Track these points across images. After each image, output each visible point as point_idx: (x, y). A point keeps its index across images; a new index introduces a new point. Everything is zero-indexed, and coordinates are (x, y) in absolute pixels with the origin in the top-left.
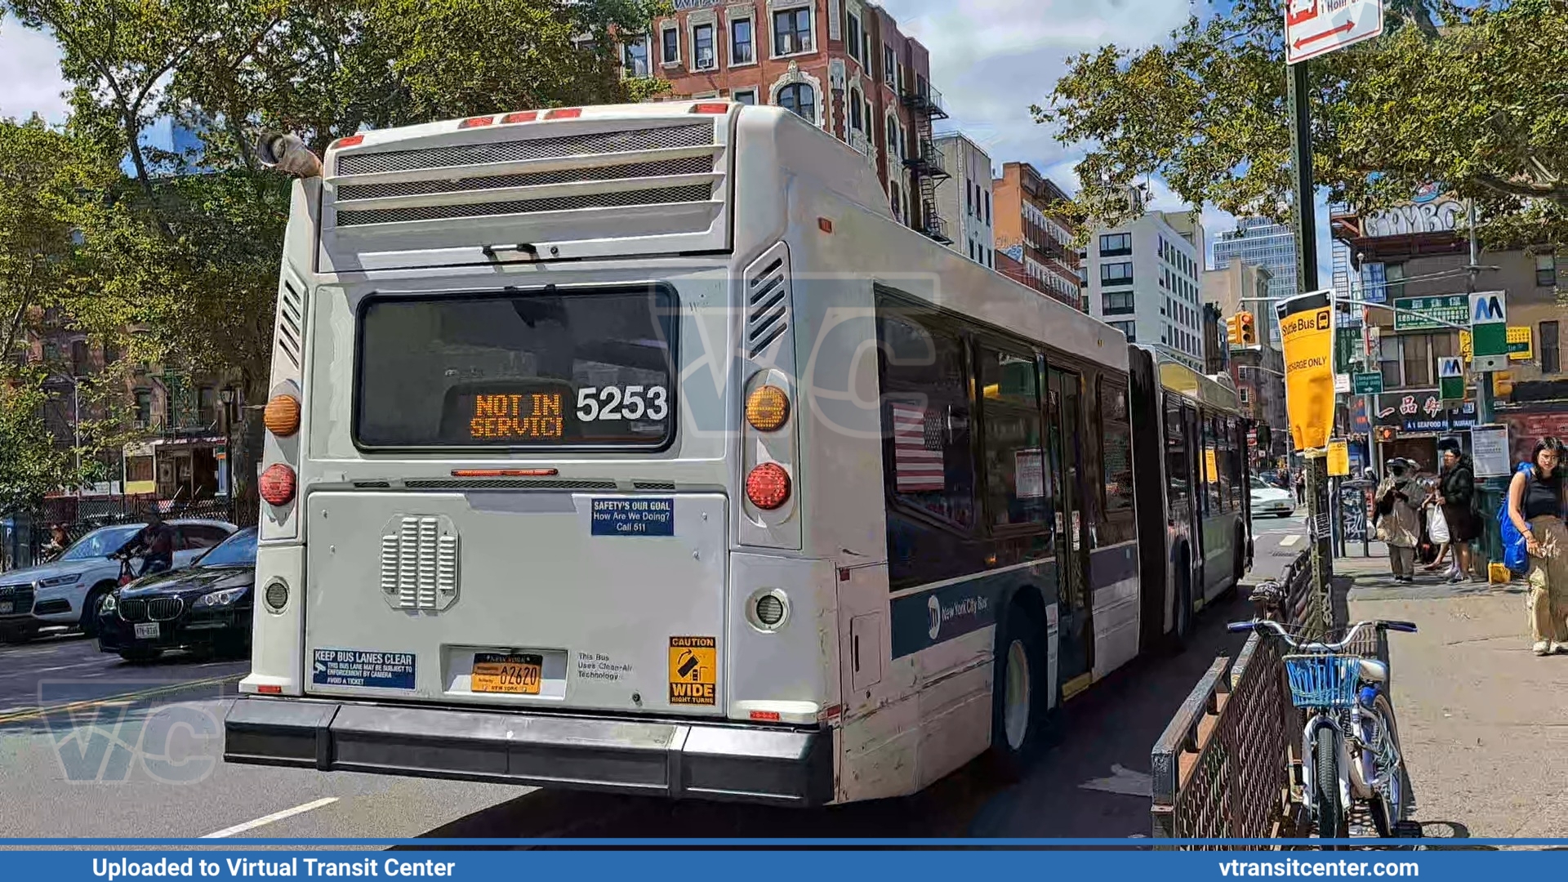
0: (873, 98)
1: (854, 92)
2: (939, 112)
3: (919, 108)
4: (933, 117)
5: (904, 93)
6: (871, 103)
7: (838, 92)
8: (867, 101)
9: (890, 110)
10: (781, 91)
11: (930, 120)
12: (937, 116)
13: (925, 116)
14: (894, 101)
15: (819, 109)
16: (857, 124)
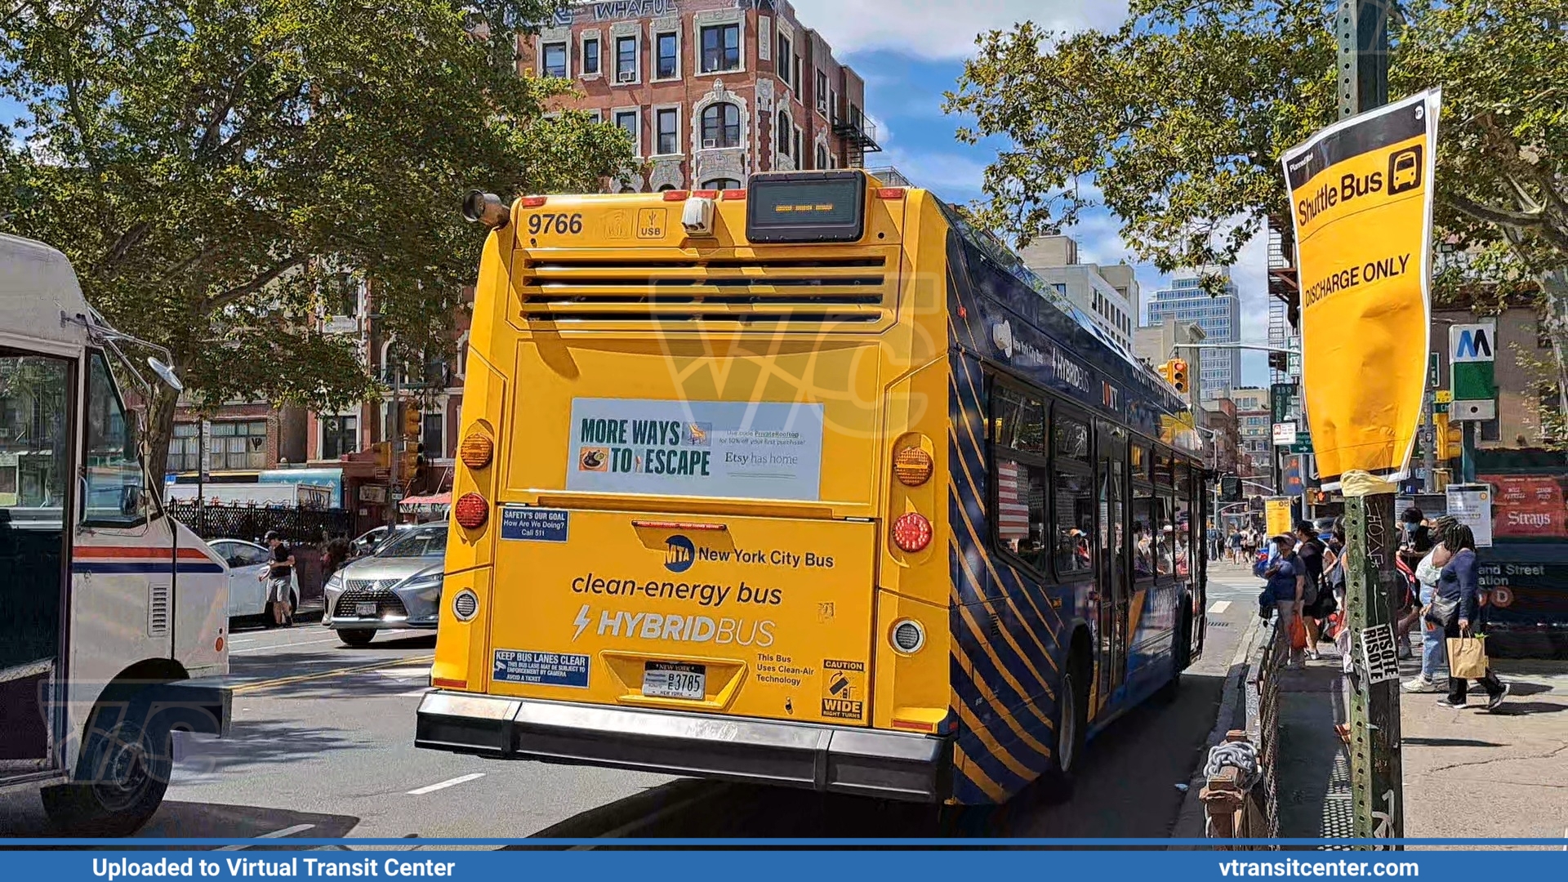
0: (804, 123)
1: (783, 116)
2: (871, 144)
3: (852, 138)
4: (865, 149)
5: (836, 122)
6: (801, 130)
7: (765, 115)
8: (796, 126)
9: (821, 138)
10: (707, 108)
11: (863, 152)
12: (869, 148)
13: (857, 147)
14: (825, 129)
15: (745, 130)
16: (784, 149)
